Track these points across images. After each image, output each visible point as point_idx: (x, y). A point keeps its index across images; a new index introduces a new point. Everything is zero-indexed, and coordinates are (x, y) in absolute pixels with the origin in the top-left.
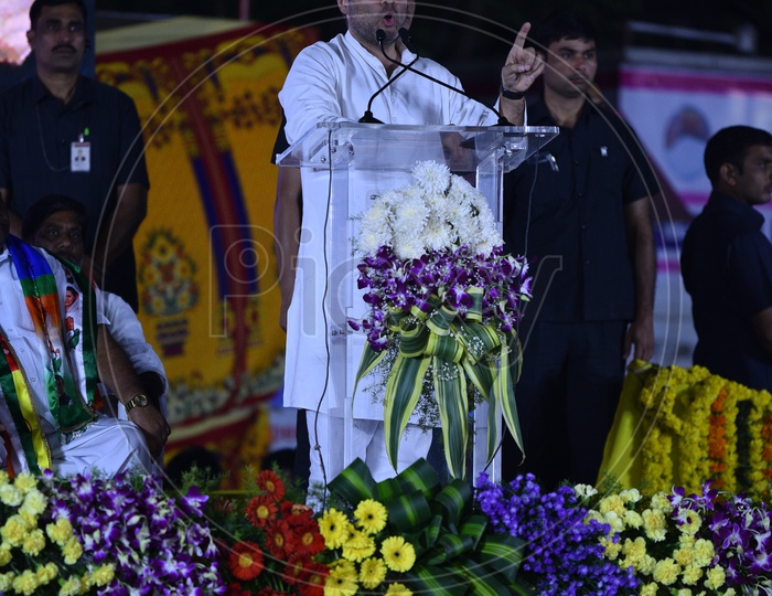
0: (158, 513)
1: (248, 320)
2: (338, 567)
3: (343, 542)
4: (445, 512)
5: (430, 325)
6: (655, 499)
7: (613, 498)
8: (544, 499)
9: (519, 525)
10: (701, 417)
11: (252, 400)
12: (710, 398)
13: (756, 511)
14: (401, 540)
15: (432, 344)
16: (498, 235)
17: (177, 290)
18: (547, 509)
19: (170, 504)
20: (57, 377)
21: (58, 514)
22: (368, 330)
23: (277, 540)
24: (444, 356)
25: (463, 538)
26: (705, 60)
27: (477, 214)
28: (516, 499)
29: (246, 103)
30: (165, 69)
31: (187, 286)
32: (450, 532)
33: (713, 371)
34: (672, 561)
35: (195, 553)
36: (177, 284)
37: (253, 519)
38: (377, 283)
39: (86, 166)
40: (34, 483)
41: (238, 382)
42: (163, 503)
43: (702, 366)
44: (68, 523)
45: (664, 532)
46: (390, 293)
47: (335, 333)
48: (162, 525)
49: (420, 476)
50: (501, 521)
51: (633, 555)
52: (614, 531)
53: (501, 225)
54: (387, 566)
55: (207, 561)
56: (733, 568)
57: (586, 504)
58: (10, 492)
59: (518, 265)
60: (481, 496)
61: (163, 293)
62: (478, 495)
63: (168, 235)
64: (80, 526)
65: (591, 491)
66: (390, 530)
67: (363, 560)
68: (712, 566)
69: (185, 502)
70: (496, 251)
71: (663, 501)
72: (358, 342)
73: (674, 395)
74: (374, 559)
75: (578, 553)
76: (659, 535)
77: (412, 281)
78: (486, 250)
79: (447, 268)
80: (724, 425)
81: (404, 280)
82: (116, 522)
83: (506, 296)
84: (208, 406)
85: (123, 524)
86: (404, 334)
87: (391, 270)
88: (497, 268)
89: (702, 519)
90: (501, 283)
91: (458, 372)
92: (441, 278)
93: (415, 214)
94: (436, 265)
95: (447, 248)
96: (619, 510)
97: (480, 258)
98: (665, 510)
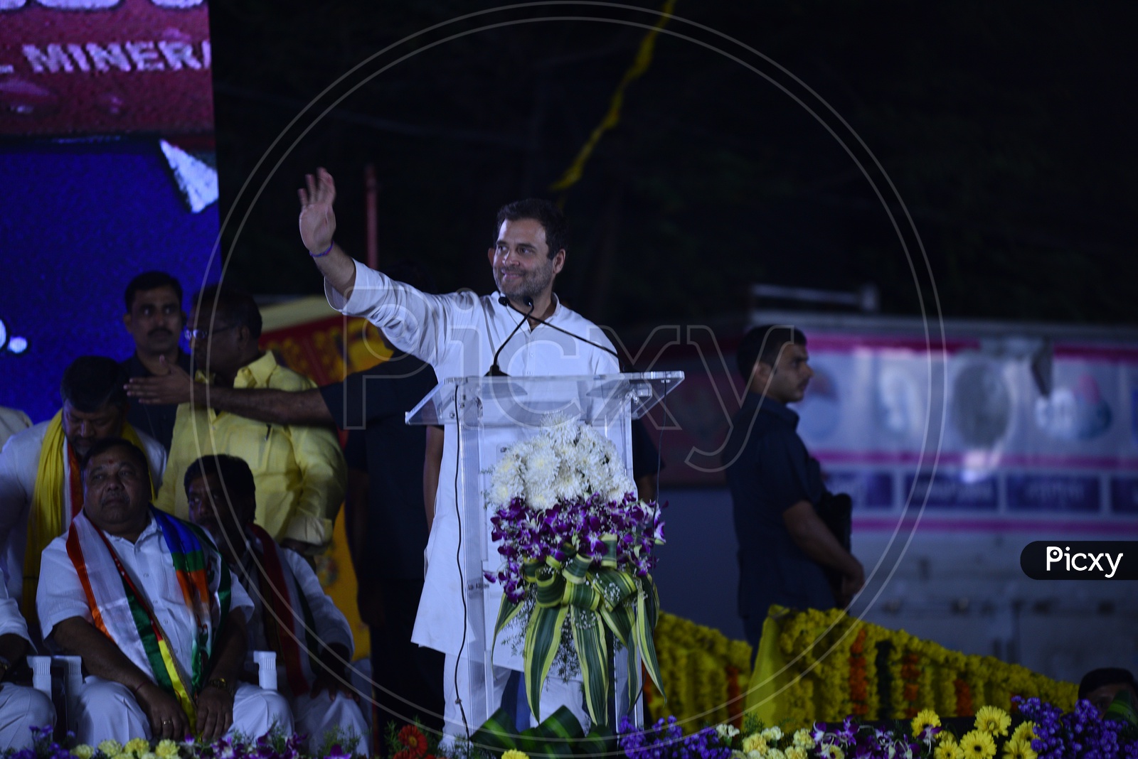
5: (566, 574)
6: (797, 736)
7: (755, 737)
10: (841, 660)
12: (849, 640)
13: (898, 744)
15: (568, 593)
16: (629, 481)
18: (691, 752)
20: (203, 653)
22: (505, 583)
24: (581, 603)
26: (829, 320)
27: (608, 462)
28: (658, 743)
30: (296, 350)
38: (511, 535)
40: (175, 750)
43: (838, 609)
46: (525, 544)
47: (471, 588)
49: (562, 725)
57: (729, 744)
59: (650, 511)
60: (623, 741)
62: (621, 740)
65: (733, 732)
70: (629, 497)
71: (804, 737)
72: (495, 594)
73: (813, 639)
77: (547, 531)
78: (618, 497)
79: (580, 516)
80: (864, 667)
81: (538, 530)
83: (639, 542)
86: (541, 584)
87: (525, 521)
88: (630, 514)
89: (845, 754)
90: (634, 529)
91: (596, 620)
92: (575, 527)
93: (546, 465)
94: (569, 514)
95: (580, 497)
96: (762, 749)
97: (612, 505)
98: (808, 747)
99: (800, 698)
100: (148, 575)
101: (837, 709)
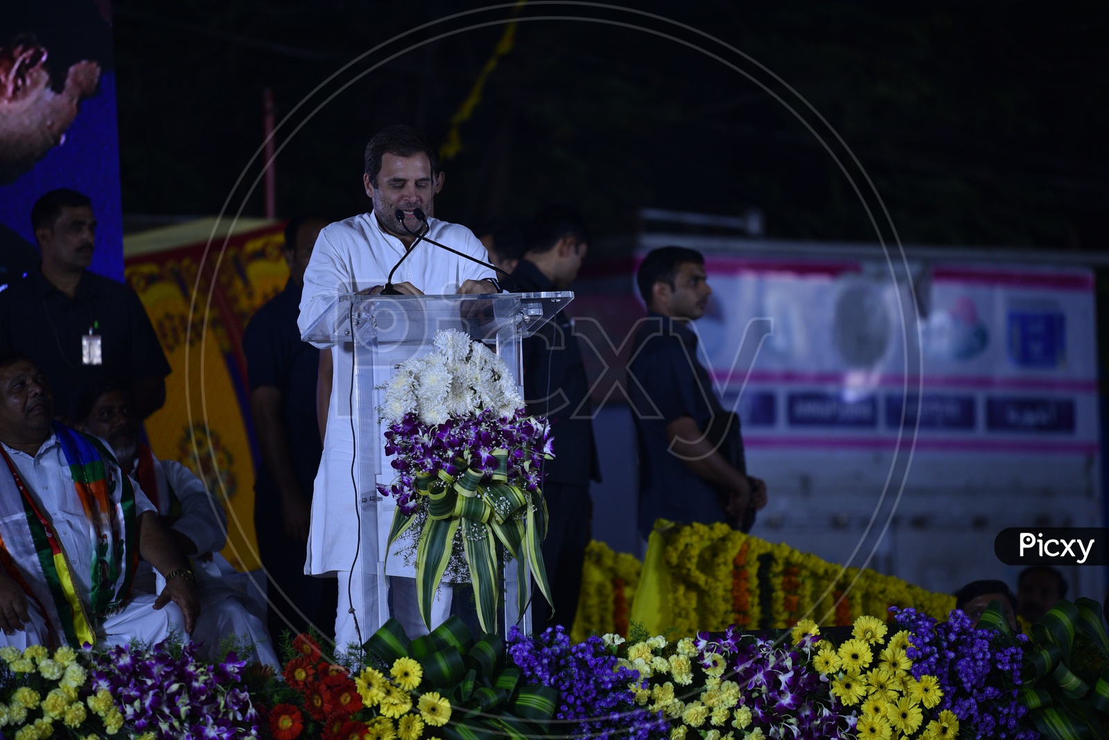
0: (197, 680)
2: (376, 724)
3: (381, 700)
4: (478, 666)
5: (457, 487)
6: (680, 644)
7: (640, 645)
9: (551, 675)
10: (724, 572)
12: (732, 553)
14: (437, 695)
15: (460, 506)
16: (520, 397)
17: (215, 483)
18: (578, 660)
19: (208, 670)
20: (103, 562)
21: (98, 686)
22: (398, 496)
23: (315, 701)
24: (472, 516)
25: (497, 691)
27: (499, 377)
28: (546, 650)
31: (225, 477)
32: (484, 686)
33: (734, 527)
34: (700, 703)
35: (235, 717)
36: (214, 476)
37: (290, 682)
38: (404, 449)
40: (73, 657)
42: (202, 669)
43: (723, 522)
44: (109, 694)
45: (691, 675)
46: (417, 458)
47: (364, 501)
48: (201, 691)
49: (453, 633)
50: (533, 673)
51: (661, 699)
52: (642, 677)
53: (522, 389)
54: (424, 721)
55: (247, 724)
56: (759, 708)
57: (615, 653)
58: (50, 666)
59: (540, 427)
60: (512, 649)
62: (509, 649)
64: (121, 696)
65: (619, 641)
66: (425, 686)
67: (401, 716)
68: (738, 706)
69: (224, 668)
70: (518, 414)
71: (688, 645)
72: (388, 507)
73: (697, 552)
74: (411, 715)
75: (609, 700)
76: (686, 680)
77: (439, 446)
78: (509, 414)
79: (472, 432)
80: (746, 579)
81: (430, 445)
82: (156, 690)
83: (530, 457)
85: (163, 692)
86: (432, 497)
87: (417, 436)
88: (520, 430)
89: (727, 662)
90: (524, 444)
91: (487, 532)
92: (467, 441)
93: (438, 381)
94: (461, 429)
95: (471, 413)
96: (647, 657)
97: (503, 420)
98: (691, 655)
99: (684, 609)
100: (47, 488)
101: (720, 619)
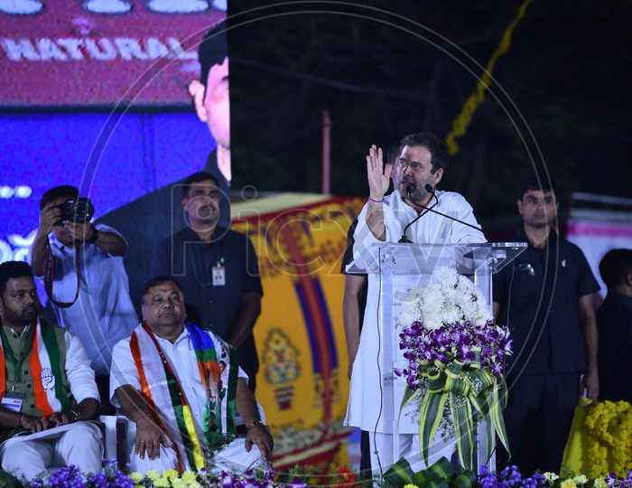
1: (332, 386)
5: (447, 372)
6: (596, 481)
7: (569, 481)
8: (524, 482)
10: (626, 434)
11: (336, 437)
15: (449, 384)
16: (490, 313)
17: (287, 367)
20: (212, 414)
22: (407, 376)
24: (457, 392)
27: (476, 300)
28: (505, 482)
29: (328, 248)
30: (276, 226)
31: (293, 364)
36: (286, 364)
38: (413, 345)
39: (222, 282)
40: (195, 477)
41: (327, 425)
42: (277, 487)
43: (625, 401)
46: (420, 352)
47: (386, 379)
49: (443, 469)
57: (552, 484)
58: (179, 483)
59: (504, 333)
60: (482, 480)
61: (277, 369)
62: (480, 480)
63: (280, 332)
69: (292, 487)
70: (489, 324)
71: (602, 482)
72: (401, 383)
73: (608, 420)
77: (435, 343)
78: (482, 323)
79: (457, 335)
81: (429, 343)
83: (495, 353)
84: (308, 442)
86: (430, 378)
87: (421, 337)
88: (489, 334)
90: (492, 344)
91: (466, 402)
92: (454, 341)
93: (436, 300)
94: (450, 333)
95: (457, 322)
97: (478, 328)
99: (598, 458)
101: (623, 466)
